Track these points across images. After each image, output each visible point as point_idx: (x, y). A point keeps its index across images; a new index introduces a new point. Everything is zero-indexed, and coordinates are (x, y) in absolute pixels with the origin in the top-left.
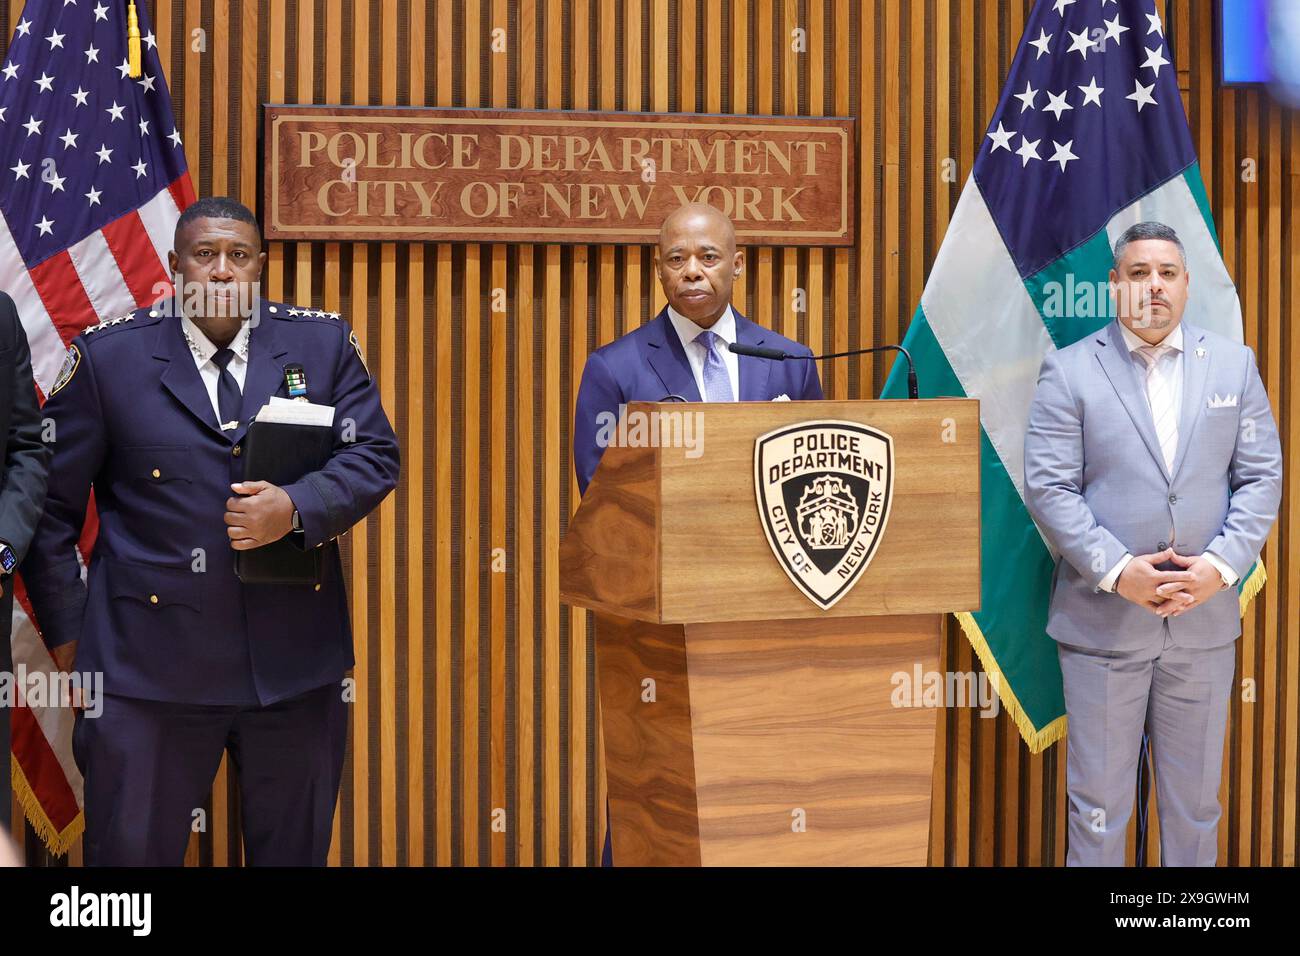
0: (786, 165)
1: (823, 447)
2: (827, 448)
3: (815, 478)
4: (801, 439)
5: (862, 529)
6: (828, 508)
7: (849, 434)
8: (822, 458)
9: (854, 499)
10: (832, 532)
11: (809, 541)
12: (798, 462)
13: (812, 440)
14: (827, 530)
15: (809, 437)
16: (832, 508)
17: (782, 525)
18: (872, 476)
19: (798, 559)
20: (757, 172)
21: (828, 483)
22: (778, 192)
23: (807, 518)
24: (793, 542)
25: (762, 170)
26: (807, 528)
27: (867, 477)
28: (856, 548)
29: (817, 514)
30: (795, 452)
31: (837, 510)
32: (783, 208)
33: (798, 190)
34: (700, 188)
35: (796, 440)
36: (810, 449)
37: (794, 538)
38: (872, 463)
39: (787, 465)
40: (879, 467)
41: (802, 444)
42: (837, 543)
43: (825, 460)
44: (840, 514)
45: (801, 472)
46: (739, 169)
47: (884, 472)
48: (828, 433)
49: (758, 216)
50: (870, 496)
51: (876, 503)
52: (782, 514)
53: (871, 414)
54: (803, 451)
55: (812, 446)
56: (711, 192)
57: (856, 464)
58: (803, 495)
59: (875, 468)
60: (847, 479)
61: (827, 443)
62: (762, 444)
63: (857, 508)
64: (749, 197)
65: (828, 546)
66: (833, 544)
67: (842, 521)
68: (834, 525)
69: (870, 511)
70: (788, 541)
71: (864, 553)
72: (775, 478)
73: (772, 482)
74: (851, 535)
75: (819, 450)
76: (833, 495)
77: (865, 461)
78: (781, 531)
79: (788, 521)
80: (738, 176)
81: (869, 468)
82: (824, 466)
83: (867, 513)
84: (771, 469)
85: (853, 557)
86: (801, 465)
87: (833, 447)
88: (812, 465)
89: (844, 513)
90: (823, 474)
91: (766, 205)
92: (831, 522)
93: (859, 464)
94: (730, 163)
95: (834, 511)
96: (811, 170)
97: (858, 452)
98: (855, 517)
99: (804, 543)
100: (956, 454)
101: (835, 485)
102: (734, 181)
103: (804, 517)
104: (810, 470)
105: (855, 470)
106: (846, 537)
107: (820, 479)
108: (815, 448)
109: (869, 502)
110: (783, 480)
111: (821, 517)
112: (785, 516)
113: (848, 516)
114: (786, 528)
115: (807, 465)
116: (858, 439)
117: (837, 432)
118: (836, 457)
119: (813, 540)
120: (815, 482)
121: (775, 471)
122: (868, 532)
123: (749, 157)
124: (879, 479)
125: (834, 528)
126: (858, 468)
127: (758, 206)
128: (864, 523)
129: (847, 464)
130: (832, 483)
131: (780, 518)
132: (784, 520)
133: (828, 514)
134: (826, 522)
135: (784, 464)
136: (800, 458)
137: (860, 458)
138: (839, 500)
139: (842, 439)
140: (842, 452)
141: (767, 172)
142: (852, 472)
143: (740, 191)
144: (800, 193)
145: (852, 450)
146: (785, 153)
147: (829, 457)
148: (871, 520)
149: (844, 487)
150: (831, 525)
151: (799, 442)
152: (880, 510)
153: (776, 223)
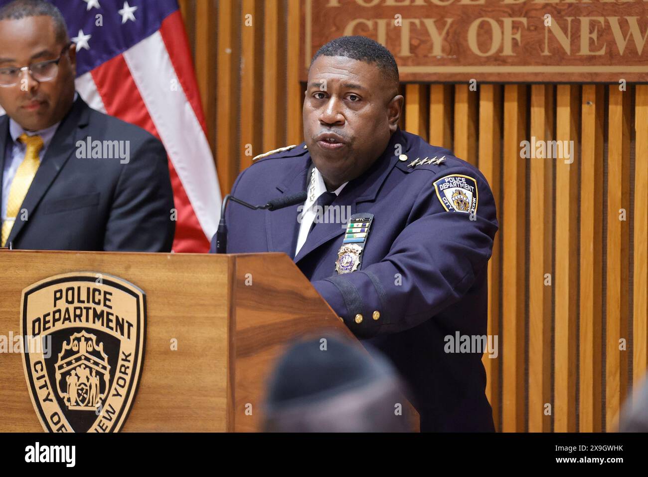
1: (79, 301)
2: (83, 302)
3: (72, 334)
4: (61, 291)
5: (113, 392)
6: (83, 366)
7: (103, 288)
8: (78, 312)
10: (86, 393)
11: (65, 400)
12: (57, 316)
13: (70, 293)
14: (82, 389)
15: (68, 290)
16: (87, 366)
17: (42, 382)
18: (122, 334)
19: (56, 419)
21: (83, 339)
23: (64, 375)
24: (51, 400)
26: (64, 386)
27: (117, 334)
28: (107, 411)
29: (73, 372)
30: (55, 306)
31: (91, 369)
37: (52, 396)
38: (123, 320)
39: (47, 319)
40: (130, 325)
42: (90, 404)
43: (81, 314)
44: (94, 374)
47: (134, 330)
50: (121, 356)
51: (126, 364)
52: (42, 370)
53: (128, 268)
54: (62, 305)
55: (70, 299)
58: (60, 352)
59: (126, 325)
60: (100, 336)
61: (84, 297)
62: (27, 295)
63: (109, 367)
65: (82, 407)
66: (87, 405)
67: (95, 381)
68: (88, 384)
69: (121, 372)
70: (46, 400)
71: (114, 417)
72: (36, 331)
73: (34, 335)
74: (103, 396)
75: (76, 304)
77: (117, 317)
78: (41, 388)
79: (47, 378)
81: (120, 325)
83: (118, 374)
84: (34, 322)
85: (104, 421)
87: (88, 302)
88: (69, 319)
89: (98, 373)
90: (79, 330)
92: (85, 382)
93: (111, 321)
95: (88, 370)
97: (110, 307)
98: (107, 378)
99: (60, 401)
100: (206, 315)
101: (90, 342)
103: (61, 374)
104: (67, 325)
105: (108, 326)
106: (98, 399)
107: (76, 335)
108: (72, 302)
109: (120, 362)
110: (43, 333)
111: (76, 375)
112: (45, 372)
113: (101, 375)
114: (45, 385)
115: (65, 319)
116: (111, 294)
119: (69, 400)
120: (72, 337)
121: (37, 324)
122: (118, 395)
124: (129, 337)
125: (88, 388)
126: (111, 324)
128: (114, 385)
129: (101, 320)
131: (40, 374)
132: (43, 376)
133: (83, 373)
134: (80, 381)
135: (45, 316)
136: (59, 311)
137: (112, 314)
138: (94, 358)
140: (97, 307)
142: (105, 329)
145: (105, 305)
148: (121, 382)
149: (98, 345)
150: (86, 385)
151: (58, 295)
152: (129, 371)
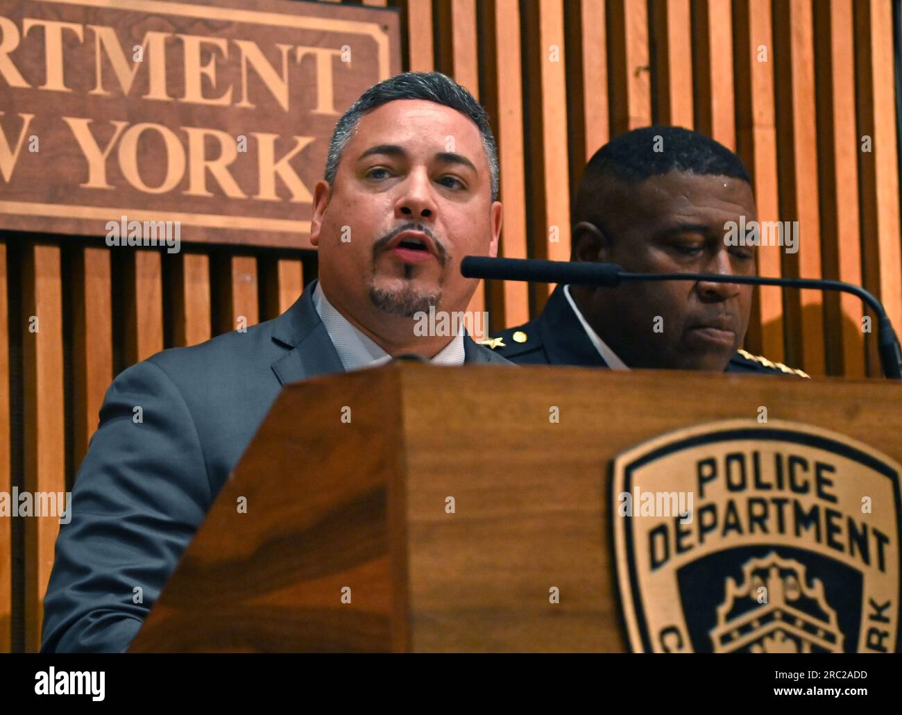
0: (280, 91)
1: (758, 485)
2: (769, 487)
3: (747, 559)
4: (713, 462)
6: (779, 635)
7: (814, 455)
8: (758, 510)
9: (833, 615)
12: (708, 519)
13: (735, 466)
15: (730, 458)
16: (788, 635)
18: (866, 559)
20: (225, 100)
21: (774, 572)
22: (266, 142)
25: (236, 98)
27: (857, 561)
31: (798, 641)
32: (278, 178)
33: (303, 142)
34: (120, 125)
35: (700, 464)
36: (731, 487)
38: (865, 527)
39: (684, 526)
40: (882, 538)
41: (714, 475)
43: (765, 515)
45: (715, 542)
46: (193, 94)
47: (891, 551)
48: (768, 449)
49: (232, 189)
50: (867, 609)
51: (881, 626)
52: (680, 646)
54: (717, 492)
56: (144, 135)
57: (832, 529)
58: (722, 601)
59: (872, 541)
60: (816, 565)
62: (629, 469)
63: (840, 636)
64: (213, 151)
72: (660, 555)
73: (655, 565)
75: (751, 491)
76: (789, 602)
77: (851, 522)
80: (191, 107)
81: (859, 539)
82: (765, 530)
84: (652, 534)
86: (713, 526)
87: (780, 486)
88: (737, 526)
91: (245, 168)
93: (838, 530)
94: (175, 80)
95: (792, 643)
96: (325, 105)
97: (834, 499)
101: (791, 578)
102: (183, 117)
104: (734, 539)
105: (830, 542)
107: (756, 562)
109: (866, 624)
110: (678, 560)
115: (727, 526)
116: (832, 469)
117: (789, 449)
118: (788, 510)
120: (748, 568)
121: (659, 539)
123: (210, 70)
124: (882, 567)
126: (836, 537)
127: (231, 168)
129: (812, 529)
130: (784, 573)
135: (677, 521)
136: (712, 508)
137: (839, 515)
138: (802, 616)
139: (798, 468)
140: (800, 498)
141: (245, 103)
142: (823, 549)
143: (197, 136)
144: (308, 148)
145: (821, 495)
146: (277, 67)
147: (773, 509)
149: (810, 585)
152: (889, 643)
153: (266, 203)
